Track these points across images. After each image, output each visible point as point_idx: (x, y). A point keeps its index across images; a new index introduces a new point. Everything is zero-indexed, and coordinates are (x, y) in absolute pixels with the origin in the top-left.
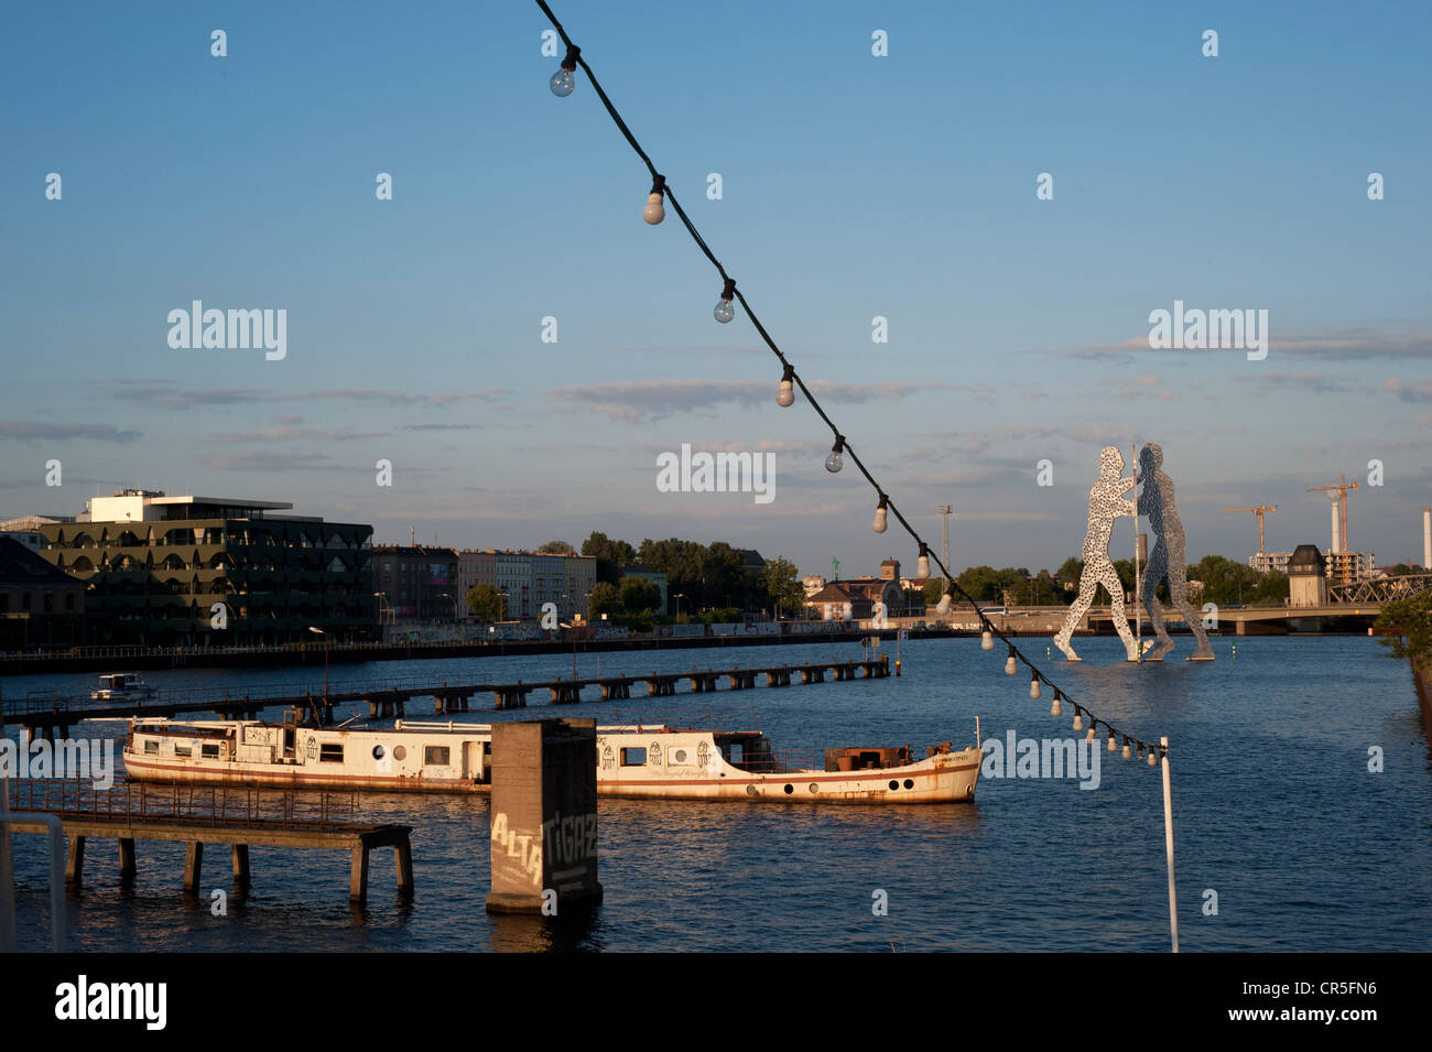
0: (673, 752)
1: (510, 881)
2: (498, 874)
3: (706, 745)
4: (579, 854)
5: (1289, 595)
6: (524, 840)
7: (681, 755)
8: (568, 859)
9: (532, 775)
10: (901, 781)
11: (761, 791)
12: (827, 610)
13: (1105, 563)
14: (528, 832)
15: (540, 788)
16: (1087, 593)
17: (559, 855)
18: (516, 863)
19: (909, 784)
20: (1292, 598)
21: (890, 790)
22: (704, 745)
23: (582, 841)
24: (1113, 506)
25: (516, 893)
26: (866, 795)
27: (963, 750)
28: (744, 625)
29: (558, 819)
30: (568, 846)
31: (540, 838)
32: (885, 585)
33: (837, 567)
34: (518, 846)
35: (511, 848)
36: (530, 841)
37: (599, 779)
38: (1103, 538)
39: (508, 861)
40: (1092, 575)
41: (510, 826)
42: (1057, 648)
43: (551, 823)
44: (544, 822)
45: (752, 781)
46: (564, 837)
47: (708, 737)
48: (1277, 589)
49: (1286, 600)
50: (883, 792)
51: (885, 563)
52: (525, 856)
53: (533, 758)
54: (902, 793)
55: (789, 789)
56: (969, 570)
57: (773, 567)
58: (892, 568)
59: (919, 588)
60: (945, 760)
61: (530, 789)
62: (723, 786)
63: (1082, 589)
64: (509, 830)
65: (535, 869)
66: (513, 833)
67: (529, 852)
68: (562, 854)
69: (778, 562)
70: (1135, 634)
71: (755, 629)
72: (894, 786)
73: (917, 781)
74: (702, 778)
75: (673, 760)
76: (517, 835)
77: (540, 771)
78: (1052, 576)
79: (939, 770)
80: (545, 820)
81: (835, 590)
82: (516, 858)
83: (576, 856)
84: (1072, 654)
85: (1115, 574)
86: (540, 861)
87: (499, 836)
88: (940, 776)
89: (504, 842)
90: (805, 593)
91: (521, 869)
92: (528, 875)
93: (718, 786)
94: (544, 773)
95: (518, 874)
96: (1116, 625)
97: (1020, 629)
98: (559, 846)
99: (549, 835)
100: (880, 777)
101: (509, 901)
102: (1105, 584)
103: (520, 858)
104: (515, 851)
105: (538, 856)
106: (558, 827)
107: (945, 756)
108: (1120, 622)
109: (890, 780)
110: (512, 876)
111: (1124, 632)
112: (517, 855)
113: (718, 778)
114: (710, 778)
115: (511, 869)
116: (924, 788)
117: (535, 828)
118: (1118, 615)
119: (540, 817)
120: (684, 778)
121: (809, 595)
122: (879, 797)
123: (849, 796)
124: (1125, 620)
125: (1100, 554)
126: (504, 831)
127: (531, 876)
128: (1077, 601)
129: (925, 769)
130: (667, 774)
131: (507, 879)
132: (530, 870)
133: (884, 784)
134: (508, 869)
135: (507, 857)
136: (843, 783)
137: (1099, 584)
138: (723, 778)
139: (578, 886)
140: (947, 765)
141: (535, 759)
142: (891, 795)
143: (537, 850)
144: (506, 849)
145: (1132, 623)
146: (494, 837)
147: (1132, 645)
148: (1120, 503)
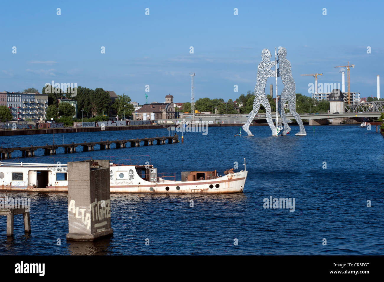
0: (118, 174)
1: (77, 228)
2: (72, 225)
3: (132, 171)
4: (104, 216)
5: (329, 110)
6: (83, 211)
7: (122, 175)
8: (100, 219)
9: (86, 184)
10: (214, 185)
11: (156, 190)
12: (145, 117)
13: (263, 96)
14: (85, 207)
15: (89, 189)
16: (256, 108)
17: (97, 217)
18: (79, 221)
19: (218, 186)
20: (330, 110)
21: (210, 189)
22: (131, 171)
23: (105, 211)
24: (267, 73)
25: (80, 233)
26: (200, 191)
27: (239, 172)
28: (111, 122)
29: (96, 202)
30: (100, 213)
31: (90, 210)
32: (167, 105)
33: (147, 98)
34: (80, 214)
35: (77, 214)
36: (85, 211)
37: (111, 185)
38: (263, 86)
39: (76, 220)
40: (258, 101)
41: (76, 205)
42: (244, 130)
43: (94, 204)
44: (91, 203)
45: (152, 186)
46: (98, 209)
47: (133, 168)
48: (325, 107)
49: (328, 111)
50: (207, 189)
51: (167, 97)
52: (83, 217)
53: (86, 177)
54: (215, 190)
55: (167, 189)
56: (200, 99)
57: (121, 98)
58: (170, 98)
59: (180, 107)
60: (232, 176)
61: (85, 189)
62: (140, 188)
63: (254, 107)
64: (76, 207)
65: (87, 223)
66: (78, 208)
67: (85, 216)
68: (98, 217)
69: (123, 96)
70: (275, 125)
71: (115, 124)
72: (211, 187)
73: (220, 184)
74: (131, 184)
75: (118, 177)
76: (79, 209)
77: (89, 182)
78: (234, 102)
79: (230, 180)
80: (92, 202)
81: (146, 108)
82: (79, 218)
83: (103, 217)
84: (250, 134)
85: (267, 101)
86: (90, 219)
87: (72, 209)
88: (230, 182)
89: (74, 212)
90: (134, 109)
91: (82, 223)
92: (85, 225)
93: (137, 188)
94: (91, 183)
95: (80, 225)
96: (268, 121)
97: (223, 123)
98: (96, 213)
99: (93, 208)
100: (206, 183)
101: (77, 236)
102: (263, 105)
103: (81, 219)
104: (79, 215)
105: (89, 218)
106: (96, 205)
107: (232, 174)
108: (269, 120)
109: (210, 185)
110: (78, 226)
111: (271, 124)
112: (80, 217)
113: (138, 184)
114: (134, 184)
115: (77, 223)
116: (224, 188)
117: (88, 206)
118: (269, 117)
119: (90, 201)
120: (123, 185)
121: (136, 110)
122: (205, 191)
123: (193, 191)
124: (271, 119)
125: (261, 92)
126: (74, 207)
127: (86, 226)
128: (252, 111)
129: (224, 180)
130: (116, 183)
131: (75, 227)
132: (85, 223)
133: (207, 186)
134: (76, 223)
135: (76, 218)
136: (190, 186)
137: (261, 104)
138: (139, 184)
139: (104, 230)
140: (233, 178)
141: (87, 177)
142: (211, 191)
143: (88, 215)
144: (75, 215)
145: (274, 121)
146: (69, 210)
147: (274, 129)
148: (269, 72)
